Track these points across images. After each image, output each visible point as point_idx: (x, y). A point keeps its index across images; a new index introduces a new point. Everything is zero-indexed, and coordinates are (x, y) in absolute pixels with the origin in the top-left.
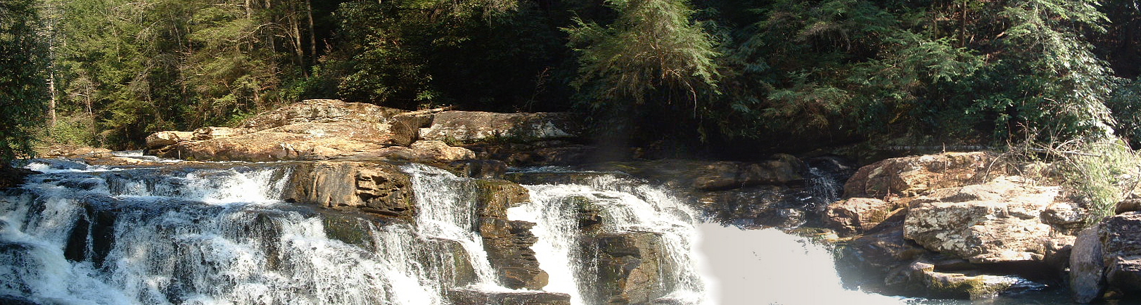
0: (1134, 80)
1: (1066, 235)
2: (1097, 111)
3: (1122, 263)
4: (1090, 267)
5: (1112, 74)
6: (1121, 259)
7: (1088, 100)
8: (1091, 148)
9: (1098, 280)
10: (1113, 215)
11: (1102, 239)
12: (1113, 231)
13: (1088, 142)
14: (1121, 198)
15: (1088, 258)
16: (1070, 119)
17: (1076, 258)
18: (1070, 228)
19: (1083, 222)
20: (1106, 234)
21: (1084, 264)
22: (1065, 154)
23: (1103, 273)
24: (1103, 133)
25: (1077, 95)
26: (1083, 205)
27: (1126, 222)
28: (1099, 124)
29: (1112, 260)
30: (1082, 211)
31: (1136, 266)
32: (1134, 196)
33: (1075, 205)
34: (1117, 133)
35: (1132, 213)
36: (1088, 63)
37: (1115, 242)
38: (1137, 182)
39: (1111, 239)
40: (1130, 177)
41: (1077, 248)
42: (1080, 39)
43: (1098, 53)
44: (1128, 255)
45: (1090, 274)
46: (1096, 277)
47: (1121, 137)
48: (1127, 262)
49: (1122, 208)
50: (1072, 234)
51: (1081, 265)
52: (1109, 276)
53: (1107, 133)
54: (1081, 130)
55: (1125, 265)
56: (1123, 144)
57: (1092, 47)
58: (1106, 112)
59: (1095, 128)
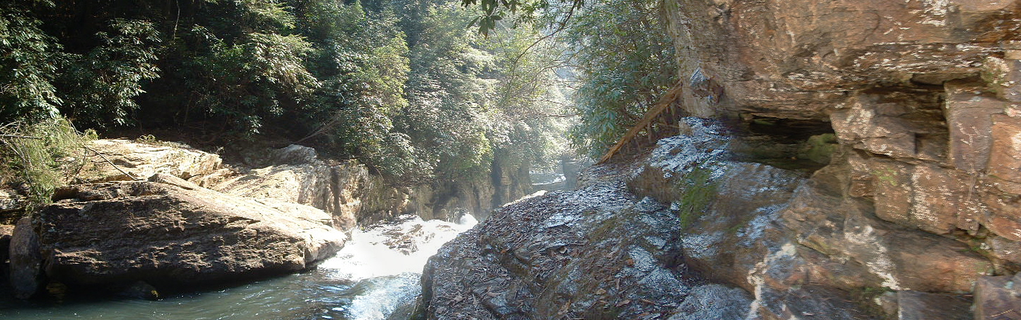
0: (85, 54)
1: (5, 224)
2: (40, 90)
3: (59, 255)
4: (26, 260)
5: (61, 51)
6: (58, 251)
7: (30, 79)
8: (33, 131)
9: (37, 274)
10: (48, 202)
11: (37, 230)
12: (48, 221)
13: (30, 124)
14: (63, 183)
15: (25, 250)
16: (10, 101)
17: (13, 250)
18: (9, 217)
19: (23, 210)
20: (40, 223)
21: (22, 255)
22: (5, 137)
23: (41, 266)
24: (48, 113)
25: (17, 74)
26: (22, 192)
27: (62, 210)
28: (43, 104)
29: (49, 252)
30: (22, 199)
31: (76, 258)
32: (79, 182)
33: (14, 192)
34: (62, 113)
35: (69, 200)
36: (33, 40)
37: (50, 233)
38: (82, 165)
39: (46, 231)
40: (73, 159)
41: (13, 240)
42: (28, 15)
43: (48, 29)
44: (65, 248)
45: (27, 268)
46: (33, 271)
47: (65, 117)
48: (65, 255)
49: (61, 194)
50: (11, 223)
51: (18, 257)
52: (47, 269)
53: (51, 113)
54: (25, 111)
55: (63, 258)
56: (67, 124)
57: (40, 22)
58: (49, 90)
59: (41, 108)
